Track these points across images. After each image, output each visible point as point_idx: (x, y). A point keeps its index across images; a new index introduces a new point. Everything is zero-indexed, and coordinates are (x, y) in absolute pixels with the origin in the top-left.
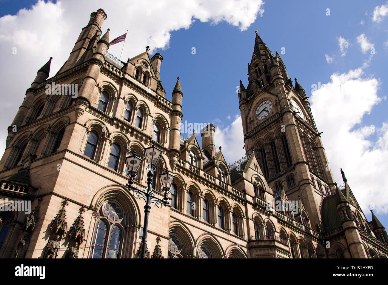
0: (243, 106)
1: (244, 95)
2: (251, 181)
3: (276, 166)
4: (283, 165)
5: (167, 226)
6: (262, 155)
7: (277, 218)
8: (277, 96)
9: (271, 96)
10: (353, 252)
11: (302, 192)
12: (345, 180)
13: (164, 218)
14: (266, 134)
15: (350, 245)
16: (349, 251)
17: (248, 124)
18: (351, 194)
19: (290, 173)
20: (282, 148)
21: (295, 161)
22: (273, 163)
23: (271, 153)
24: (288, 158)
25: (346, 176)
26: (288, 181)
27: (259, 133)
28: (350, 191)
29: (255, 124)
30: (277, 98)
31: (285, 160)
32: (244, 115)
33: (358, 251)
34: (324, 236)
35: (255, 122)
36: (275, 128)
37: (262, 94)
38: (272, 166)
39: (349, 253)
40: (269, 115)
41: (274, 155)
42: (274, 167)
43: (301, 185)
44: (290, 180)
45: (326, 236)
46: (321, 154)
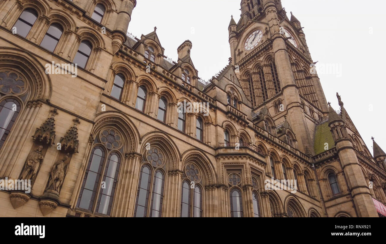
0: (232, 39)
1: (234, 28)
2: (224, 90)
3: (263, 94)
4: (271, 91)
5: (94, 109)
6: (250, 85)
7: (255, 131)
8: (268, 24)
9: (262, 25)
10: (348, 174)
11: (290, 115)
12: (341, 104)
13: (90, 99)
14: (254, 63)
15: (345, 166)
16: (344, 174)
17: (237, 56)
18: (348, 119)
19: (278, 98)
20: (271, 76)
21: (283, 85)
22: (260, 91)
23: (259, 81)
24: (277, 84)
25: (342, 100)
26: (276, 107)
27: (247, 63)
28: (347, 114)
29: (243, 55)
30: (268, 27)
31: (273, 87)
32: (233, 48)
33: (354, 173)
34: (314, 159)
35: (244, 53)
36: (264, 56)
37: (252, 24)
38: (259, 94)
39: (343, 176)
40: (258, 44)
41: (262, 84)
42: (262, 95)
43: (289, 109)
44: (277, 105)
45: (316, 160)
46: (315, 83)
